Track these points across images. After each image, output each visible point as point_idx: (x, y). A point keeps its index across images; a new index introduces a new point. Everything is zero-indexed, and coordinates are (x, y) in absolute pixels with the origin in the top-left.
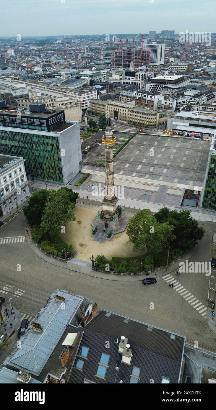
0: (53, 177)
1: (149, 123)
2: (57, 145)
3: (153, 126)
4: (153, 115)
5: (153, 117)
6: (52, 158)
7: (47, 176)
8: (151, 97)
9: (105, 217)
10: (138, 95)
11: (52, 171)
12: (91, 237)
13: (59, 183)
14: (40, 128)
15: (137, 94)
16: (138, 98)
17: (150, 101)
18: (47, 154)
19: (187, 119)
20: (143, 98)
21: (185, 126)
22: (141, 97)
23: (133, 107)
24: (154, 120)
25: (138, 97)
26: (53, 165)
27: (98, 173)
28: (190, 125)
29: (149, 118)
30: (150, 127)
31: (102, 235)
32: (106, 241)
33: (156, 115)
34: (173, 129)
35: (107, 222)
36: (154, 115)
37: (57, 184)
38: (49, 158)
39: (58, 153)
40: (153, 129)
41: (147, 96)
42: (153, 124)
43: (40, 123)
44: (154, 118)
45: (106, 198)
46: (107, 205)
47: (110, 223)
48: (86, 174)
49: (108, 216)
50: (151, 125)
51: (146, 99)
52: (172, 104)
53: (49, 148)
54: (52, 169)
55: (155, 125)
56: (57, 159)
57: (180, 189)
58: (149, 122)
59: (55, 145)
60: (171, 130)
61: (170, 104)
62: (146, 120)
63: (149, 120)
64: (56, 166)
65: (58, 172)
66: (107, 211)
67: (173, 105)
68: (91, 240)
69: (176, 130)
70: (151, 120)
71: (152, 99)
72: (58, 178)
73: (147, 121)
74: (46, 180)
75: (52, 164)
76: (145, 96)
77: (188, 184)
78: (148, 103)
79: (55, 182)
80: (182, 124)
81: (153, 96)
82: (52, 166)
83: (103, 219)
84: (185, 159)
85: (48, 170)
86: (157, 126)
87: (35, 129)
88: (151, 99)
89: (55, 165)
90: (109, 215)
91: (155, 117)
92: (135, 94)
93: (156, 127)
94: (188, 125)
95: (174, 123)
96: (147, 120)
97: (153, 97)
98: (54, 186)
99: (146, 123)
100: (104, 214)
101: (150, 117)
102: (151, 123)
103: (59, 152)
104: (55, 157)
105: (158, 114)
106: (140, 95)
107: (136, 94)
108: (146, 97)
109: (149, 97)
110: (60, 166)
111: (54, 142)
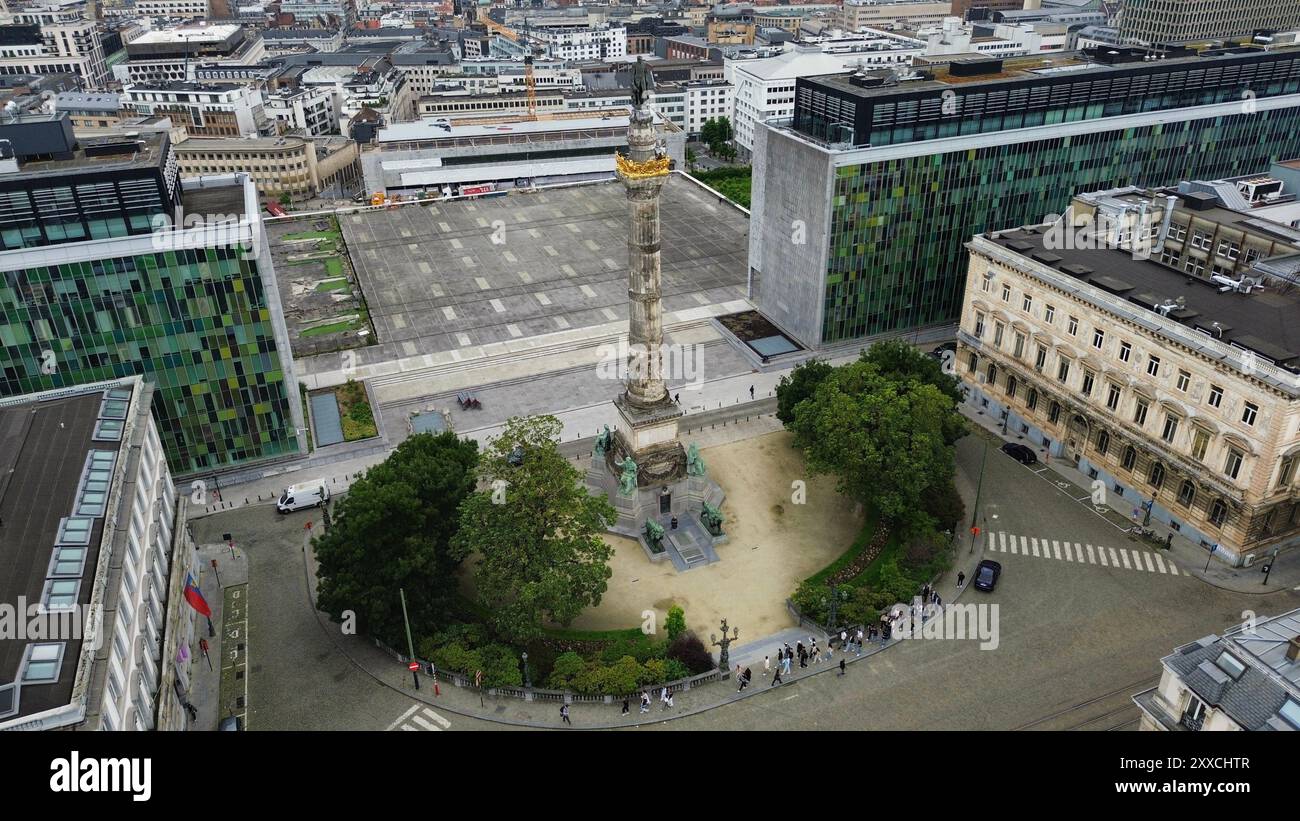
0: (238, 442)
1: (287, 186)
2: (247, 283)
3: (304, 192)
4: (293, 154)
5: (294, 160)
6: (225, 352)
7: (203, 449)
8: (215, 99)
9: (654, 476)
10: (149, 97)
11: (225, 415)
12: (656, 568)
13: (269, 457)
14: (119, 225)
15: (140, 97)
16: (155, 110)
17: (212, 115)
18: (191, 342)
19: (427, 144)
20: (177, 107)
21: (431, 169)
22: (168, 104)
23: (182, 140)
24: (301, 172)
25: (153, 106)
26: (233, 384)
27: (382, 369)
28: (448, 162)
29: (283, 168)
30: (299, 198)
31: (683, 539)
32: (719, 551)
33: (303, 149)
34: (388, 189)
35: (665, 488)
36: (297, 154)
37: (259, 466)
38: (207, 355)
39: (256, 318)
40: (308, 203)
41: (192, 98)
42: (303, 184)
43: (121, 200)
44: (299, 165)
45: (645, 400)
46: (654, 422)
47: (678, 486)
48: (337, 388)
49: (662, 467)
50: (296, 193)
51: (195, 110)
52: (291, 118)
53: (205, 306)
54: (229, 405)
55: (311, 188)
56: (254, 349)
57: (700, 323)
58: (287, 182)
59: (238, 286)
60: (385, 192)
61: (281, 117)
62: (267, 175)
63: (284, 174)
64: (251, 381)
65: (260, 408)
66: (655, 446)
67: (295, 120)
68: (669, 574)
69: (402, 188)
70: (293, 173)
71: (223, 104)
72: (265, 437)
73: (277, 181)
74: (196, 469)
75: (224, 383)
76: (183, 98)
77: (695, 304)
78: (208, 120)
79: (250, 460)
80: (417, 164)
81: (225, 94)
82: (227, 395)
83: (647, 484)
84: (592, 246)
85: (204, 419)
86: (318, 190)
87: (88, 237)
88: (217, 106)
89: (242, 381)
90: (667, 460)
91: (300, 159)
92: (129, 97)
93: (314, 197)
94: (440, 164)
95: (387, 166)
96: (275, 175)
97: (223, 96)
98: (249, 482)
99: (270, 188)
100: (646, 465)
101: (281, 162)
102: (295, 185)
103: (262, 313)
104: (241, 340)
105: (311, 147)
106: (159, 98)
107: (134, 96)
108: (188, 100)
109: (205, 98)
110: (270, 378)
111: (234, 267)
